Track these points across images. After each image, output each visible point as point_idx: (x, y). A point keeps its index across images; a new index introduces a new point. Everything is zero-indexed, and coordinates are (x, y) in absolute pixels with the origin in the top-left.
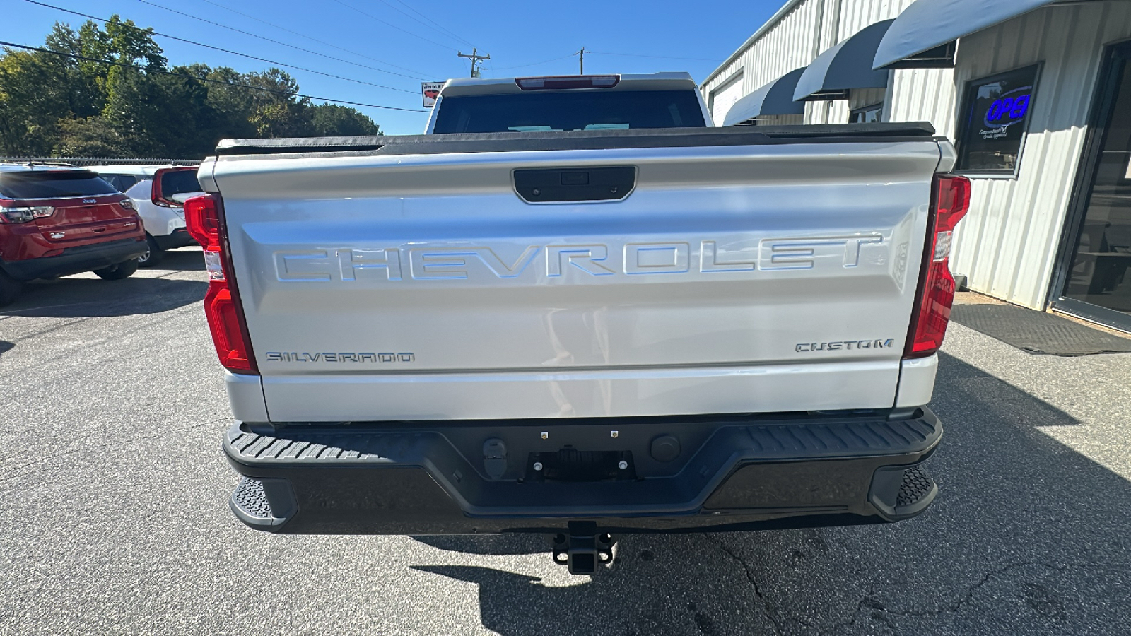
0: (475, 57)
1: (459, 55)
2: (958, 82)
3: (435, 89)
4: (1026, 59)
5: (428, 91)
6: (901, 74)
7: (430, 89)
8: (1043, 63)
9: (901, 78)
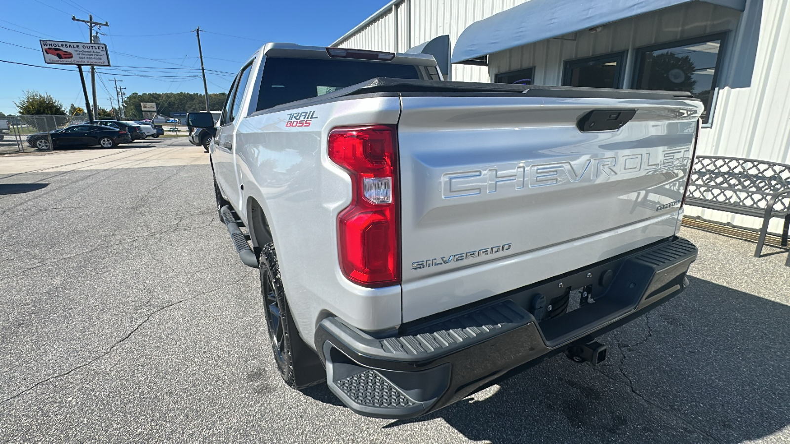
0: (91, 23)
1: (74, 19)
2: (491, 74)
3: (57, 47)
4: (526, 65)
5: (49, 48)
6: (456, 67)
7: (51, 47)
8: (535, 67)
9: (456, 69)
